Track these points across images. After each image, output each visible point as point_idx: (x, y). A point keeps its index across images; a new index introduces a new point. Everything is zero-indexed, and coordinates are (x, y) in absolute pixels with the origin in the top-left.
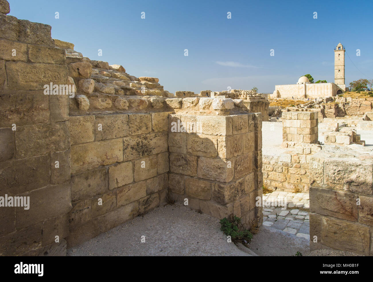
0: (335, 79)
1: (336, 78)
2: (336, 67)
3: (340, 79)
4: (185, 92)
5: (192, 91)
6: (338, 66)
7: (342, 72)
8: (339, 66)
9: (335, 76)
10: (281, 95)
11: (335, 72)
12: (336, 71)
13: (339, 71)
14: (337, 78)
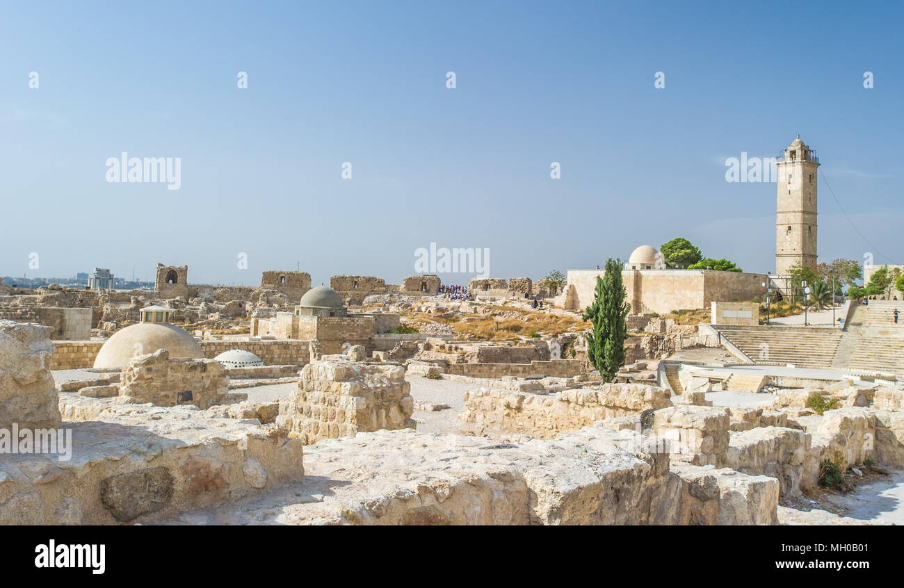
0: (778, 256)
1: (780, 252)
2: (780, 218)
3: (790, 255)
4: (358, 277)
5: (379, 277)
6: (786, 213)
7: (797, 232)
8: (789, 212)
9: (778, 245)
10: (579, 302)
11: (778, 232)
12: (782, 230)
13: (790, 228)
14: (783, 253)
